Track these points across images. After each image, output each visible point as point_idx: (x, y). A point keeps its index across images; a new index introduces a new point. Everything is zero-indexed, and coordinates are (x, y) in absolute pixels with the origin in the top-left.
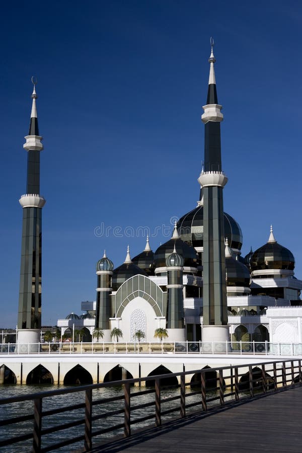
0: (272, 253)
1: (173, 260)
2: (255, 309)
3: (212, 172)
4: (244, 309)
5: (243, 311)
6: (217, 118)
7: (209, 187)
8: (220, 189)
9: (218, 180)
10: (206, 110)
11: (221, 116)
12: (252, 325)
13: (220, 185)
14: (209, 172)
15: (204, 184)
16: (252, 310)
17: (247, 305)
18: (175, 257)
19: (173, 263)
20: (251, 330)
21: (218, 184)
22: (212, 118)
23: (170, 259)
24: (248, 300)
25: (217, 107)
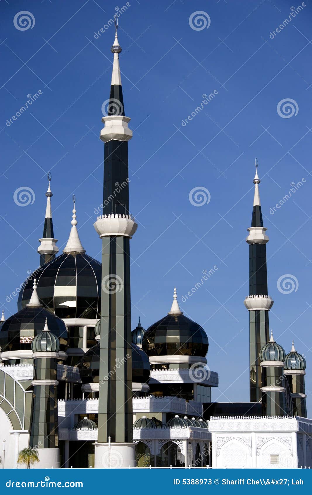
0: (178, 331)
1: (45, 342)
2: (159, 417)
3: (117, 215)
4: (144, 417)
5: (142, 420)
6: (125, 136)
7: (111, 236)
8: (126, 240)
9: (125, 228)
10: (107, 123)
11: (130, 133)
12: (157, 442)
13: (127, 235)
14: (113, 215)
15: (104, 233)
16: (154, 419)
17: (149, 411)
18: (47, 337)
19: (44, 347)
20: (156, 449)
21: (125, 233)
22: (118, 135)
23: (40, 341)
24: (151, 403)
25: (124, 120)
